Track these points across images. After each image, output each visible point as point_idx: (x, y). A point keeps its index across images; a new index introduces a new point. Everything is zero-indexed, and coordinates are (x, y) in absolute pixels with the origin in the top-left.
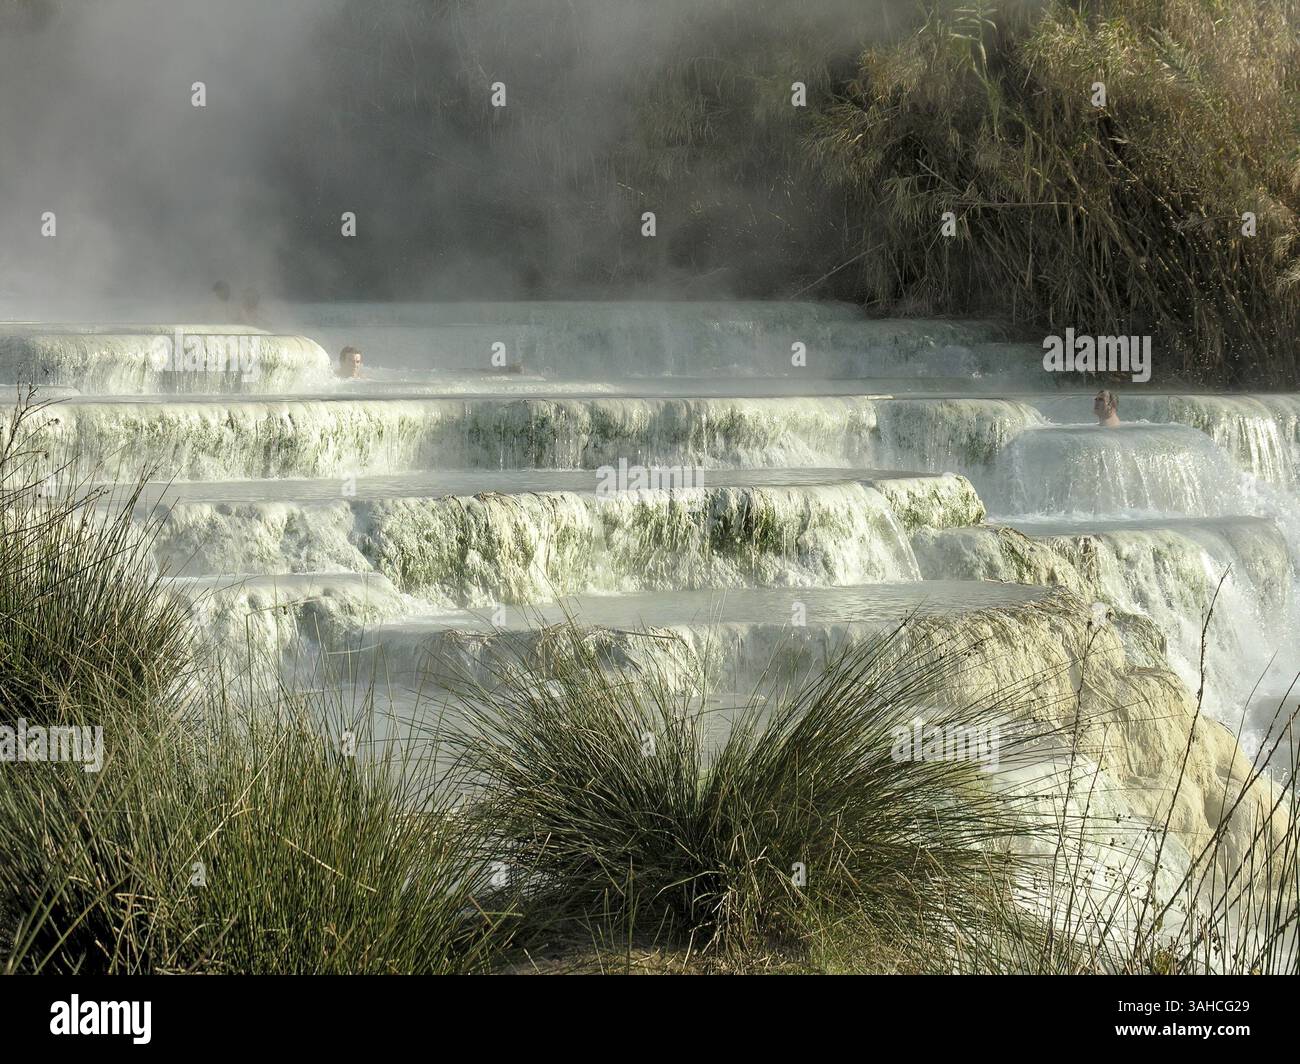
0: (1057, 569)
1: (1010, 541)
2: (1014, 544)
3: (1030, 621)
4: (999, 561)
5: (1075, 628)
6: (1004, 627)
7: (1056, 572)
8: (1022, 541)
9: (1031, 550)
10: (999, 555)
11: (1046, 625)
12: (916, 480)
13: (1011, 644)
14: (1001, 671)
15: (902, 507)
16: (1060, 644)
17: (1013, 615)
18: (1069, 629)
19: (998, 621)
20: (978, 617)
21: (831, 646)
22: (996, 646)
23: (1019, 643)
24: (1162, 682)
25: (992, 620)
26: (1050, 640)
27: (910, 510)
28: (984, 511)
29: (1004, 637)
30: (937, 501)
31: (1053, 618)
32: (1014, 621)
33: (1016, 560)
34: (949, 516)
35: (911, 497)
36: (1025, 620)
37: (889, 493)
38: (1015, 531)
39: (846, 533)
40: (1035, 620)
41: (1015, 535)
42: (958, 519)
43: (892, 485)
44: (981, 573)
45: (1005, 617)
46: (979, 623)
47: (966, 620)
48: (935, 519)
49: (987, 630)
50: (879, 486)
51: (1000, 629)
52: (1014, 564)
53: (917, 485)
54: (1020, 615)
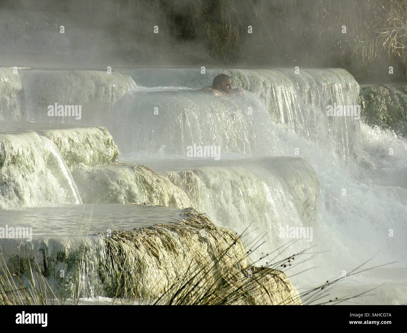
0: (176, 195)
1: (143, 175)
2: (145, 177)
3: (186, 235)
4: (136, 190)
5: (216, 239)
6: (169, 239)
7: (175, 197)
8: (151, 175)
9: (158, 181)
10: (135, 185)
11: (196, 237)
12: (74, 130)
13: (175, 251)
14: (169, 272)
15: (66, 149)
16: (206, 251)
17: (173, 229)
18: (212, 240)
19: (164, 234)
20: (151, 231)
21: (49, 254)
22: (165, 253)
23: (180, 250)
24: (277, 278)
25: (161, 233)
26: (199, 248)
27: (71, 152)
28: (119, 153)
29: (170, 246)
30: (88, 145)
31: (200, 231)
32: (175, 234)
33: (147, 189)
34: (97, 156)
35: (71, 142)
36: (182, 233)
37: (56, 140)
38: (146, 168)
39: (31, 170)
40: (189, 233)
41: (145, 171)
42: (103, 159)
43: (57, 133)
44: (123, 198)
45: (169, 231)
46: (154, 236)
47: (144, 234)
48: (88, 158)
49: (158, 240)
50: (49, 135)
51: (166, 240)
52: (146, 191)
53: (75, 133)
54: (178, 230)
